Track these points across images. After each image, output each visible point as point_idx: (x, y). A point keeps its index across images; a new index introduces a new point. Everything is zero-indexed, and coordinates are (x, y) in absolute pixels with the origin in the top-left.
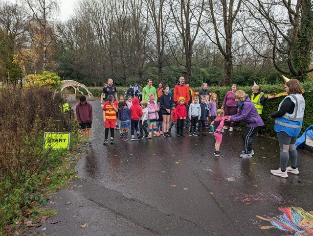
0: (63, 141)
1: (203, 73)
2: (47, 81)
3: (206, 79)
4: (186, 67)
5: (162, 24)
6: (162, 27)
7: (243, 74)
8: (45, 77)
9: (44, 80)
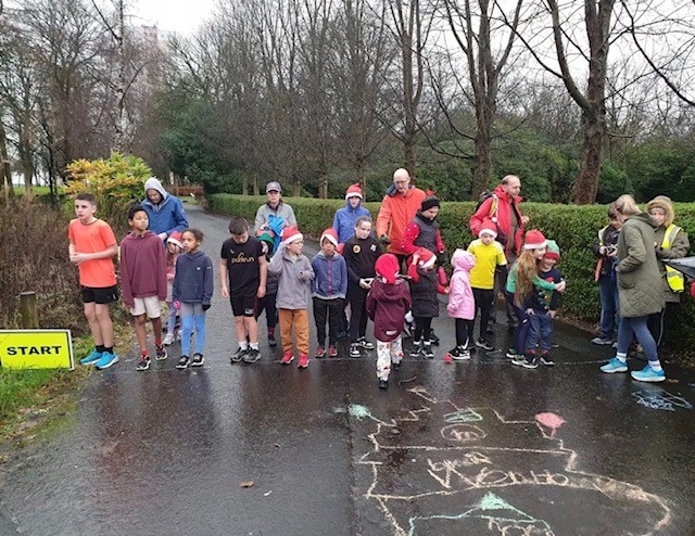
0: (53, 351)
1: (546, 157)
2: (119, 177)
3: (555, 176)
4: (476, 142)
5: (419, 26)
6: (419, 36)
7: (668, 161)
8: (113, 169)
9: (111, 175)
